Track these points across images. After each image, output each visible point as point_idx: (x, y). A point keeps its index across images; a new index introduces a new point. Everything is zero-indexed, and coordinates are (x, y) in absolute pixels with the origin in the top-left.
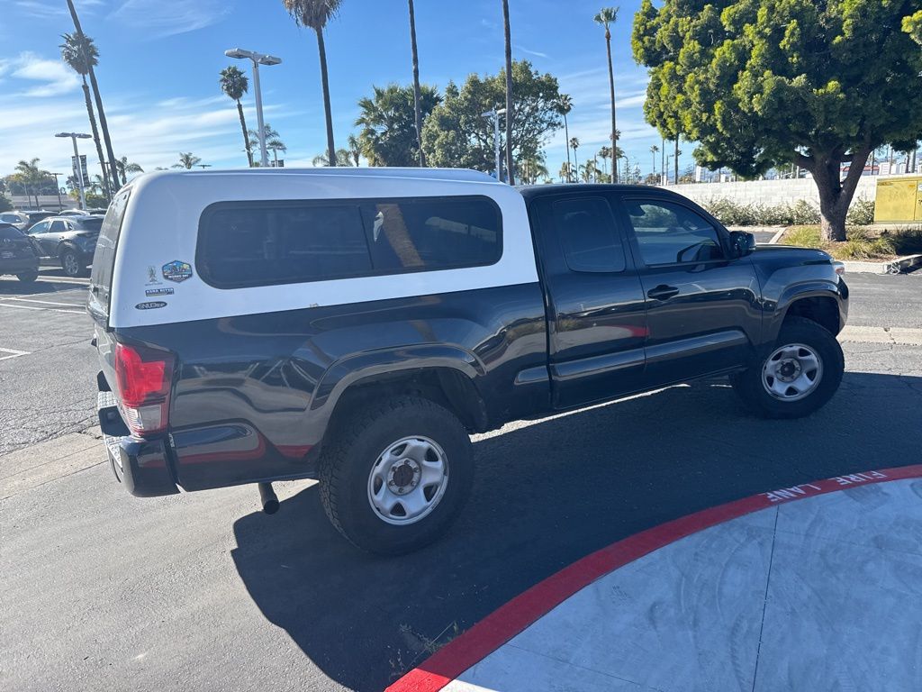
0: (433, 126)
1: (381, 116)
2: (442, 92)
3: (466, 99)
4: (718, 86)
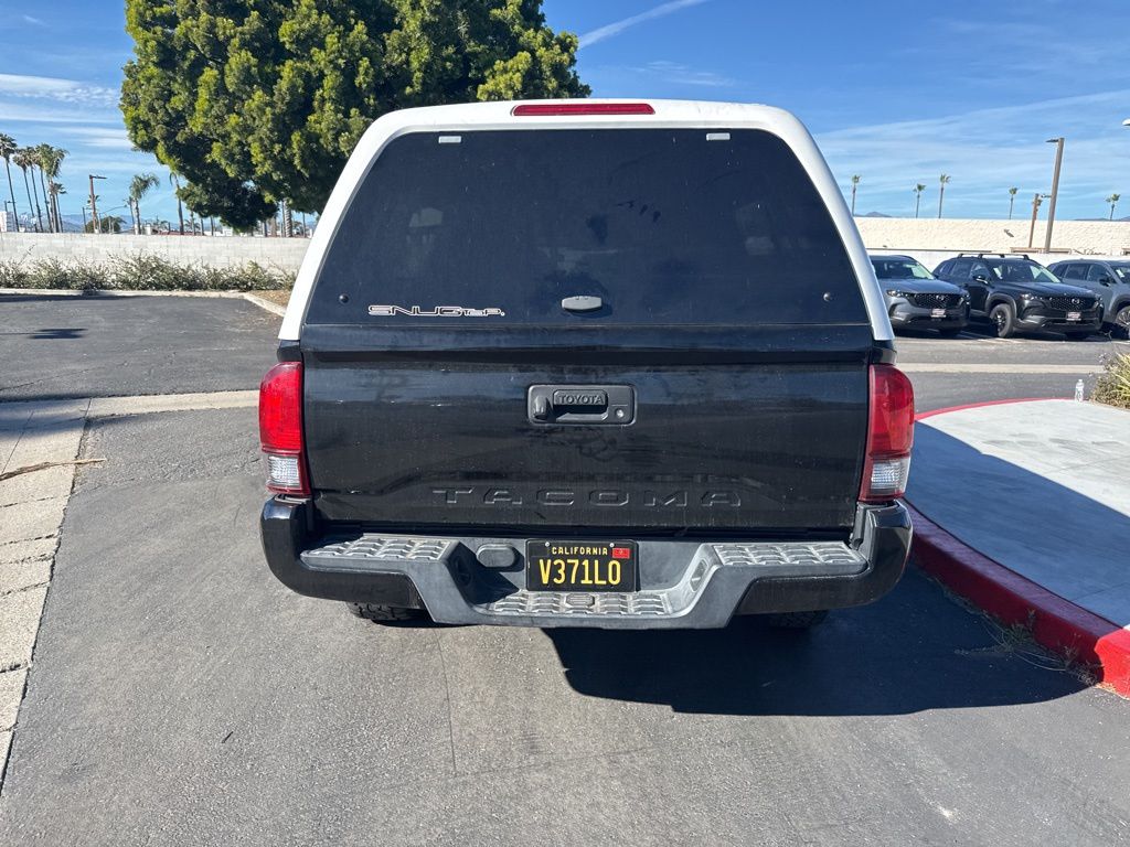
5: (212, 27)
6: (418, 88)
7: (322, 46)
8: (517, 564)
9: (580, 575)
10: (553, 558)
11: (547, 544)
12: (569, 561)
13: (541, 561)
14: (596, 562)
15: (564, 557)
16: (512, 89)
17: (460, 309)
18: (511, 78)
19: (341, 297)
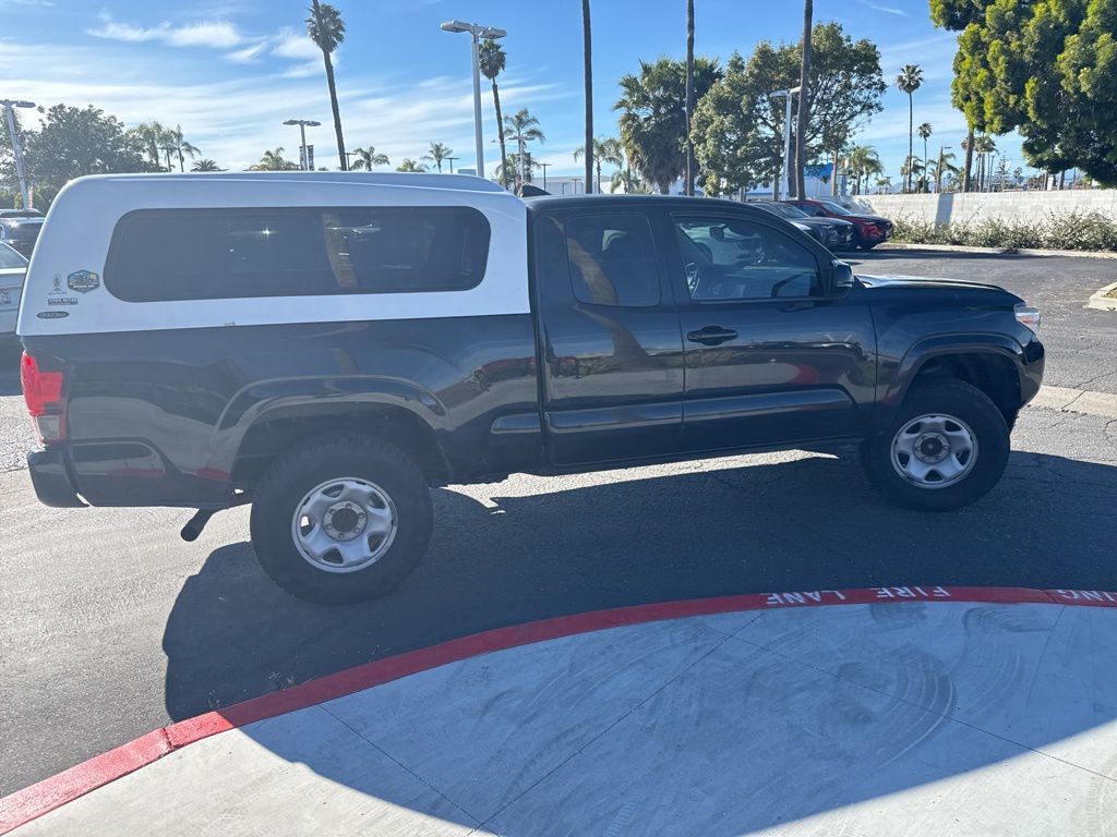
0: (708, 110)
1: (646, 98)
2: (724, 66)
3: (751, 74)
4: (1035, 56)
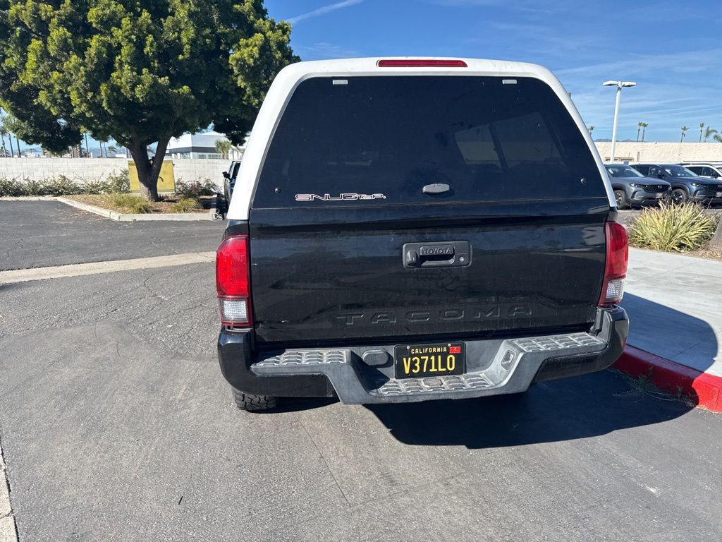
5: (37, 10)
6: (187, 56)
7: (119, 26)
8: (389, 363)
9: (429, 366)
10: (412, 356)
11: (408, 347)
12: (422, 358)
13: (404, 359)
14: (439, 357)
15: (419, 356)
16: (252, 57)
17: (356, 195)
18: (252, 51)
19: (276, 190)
